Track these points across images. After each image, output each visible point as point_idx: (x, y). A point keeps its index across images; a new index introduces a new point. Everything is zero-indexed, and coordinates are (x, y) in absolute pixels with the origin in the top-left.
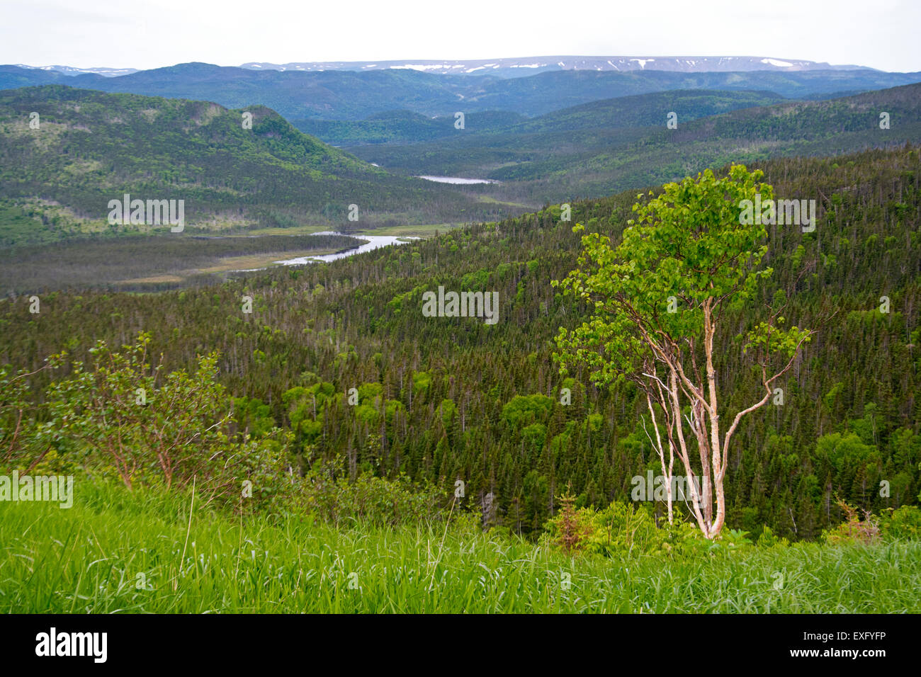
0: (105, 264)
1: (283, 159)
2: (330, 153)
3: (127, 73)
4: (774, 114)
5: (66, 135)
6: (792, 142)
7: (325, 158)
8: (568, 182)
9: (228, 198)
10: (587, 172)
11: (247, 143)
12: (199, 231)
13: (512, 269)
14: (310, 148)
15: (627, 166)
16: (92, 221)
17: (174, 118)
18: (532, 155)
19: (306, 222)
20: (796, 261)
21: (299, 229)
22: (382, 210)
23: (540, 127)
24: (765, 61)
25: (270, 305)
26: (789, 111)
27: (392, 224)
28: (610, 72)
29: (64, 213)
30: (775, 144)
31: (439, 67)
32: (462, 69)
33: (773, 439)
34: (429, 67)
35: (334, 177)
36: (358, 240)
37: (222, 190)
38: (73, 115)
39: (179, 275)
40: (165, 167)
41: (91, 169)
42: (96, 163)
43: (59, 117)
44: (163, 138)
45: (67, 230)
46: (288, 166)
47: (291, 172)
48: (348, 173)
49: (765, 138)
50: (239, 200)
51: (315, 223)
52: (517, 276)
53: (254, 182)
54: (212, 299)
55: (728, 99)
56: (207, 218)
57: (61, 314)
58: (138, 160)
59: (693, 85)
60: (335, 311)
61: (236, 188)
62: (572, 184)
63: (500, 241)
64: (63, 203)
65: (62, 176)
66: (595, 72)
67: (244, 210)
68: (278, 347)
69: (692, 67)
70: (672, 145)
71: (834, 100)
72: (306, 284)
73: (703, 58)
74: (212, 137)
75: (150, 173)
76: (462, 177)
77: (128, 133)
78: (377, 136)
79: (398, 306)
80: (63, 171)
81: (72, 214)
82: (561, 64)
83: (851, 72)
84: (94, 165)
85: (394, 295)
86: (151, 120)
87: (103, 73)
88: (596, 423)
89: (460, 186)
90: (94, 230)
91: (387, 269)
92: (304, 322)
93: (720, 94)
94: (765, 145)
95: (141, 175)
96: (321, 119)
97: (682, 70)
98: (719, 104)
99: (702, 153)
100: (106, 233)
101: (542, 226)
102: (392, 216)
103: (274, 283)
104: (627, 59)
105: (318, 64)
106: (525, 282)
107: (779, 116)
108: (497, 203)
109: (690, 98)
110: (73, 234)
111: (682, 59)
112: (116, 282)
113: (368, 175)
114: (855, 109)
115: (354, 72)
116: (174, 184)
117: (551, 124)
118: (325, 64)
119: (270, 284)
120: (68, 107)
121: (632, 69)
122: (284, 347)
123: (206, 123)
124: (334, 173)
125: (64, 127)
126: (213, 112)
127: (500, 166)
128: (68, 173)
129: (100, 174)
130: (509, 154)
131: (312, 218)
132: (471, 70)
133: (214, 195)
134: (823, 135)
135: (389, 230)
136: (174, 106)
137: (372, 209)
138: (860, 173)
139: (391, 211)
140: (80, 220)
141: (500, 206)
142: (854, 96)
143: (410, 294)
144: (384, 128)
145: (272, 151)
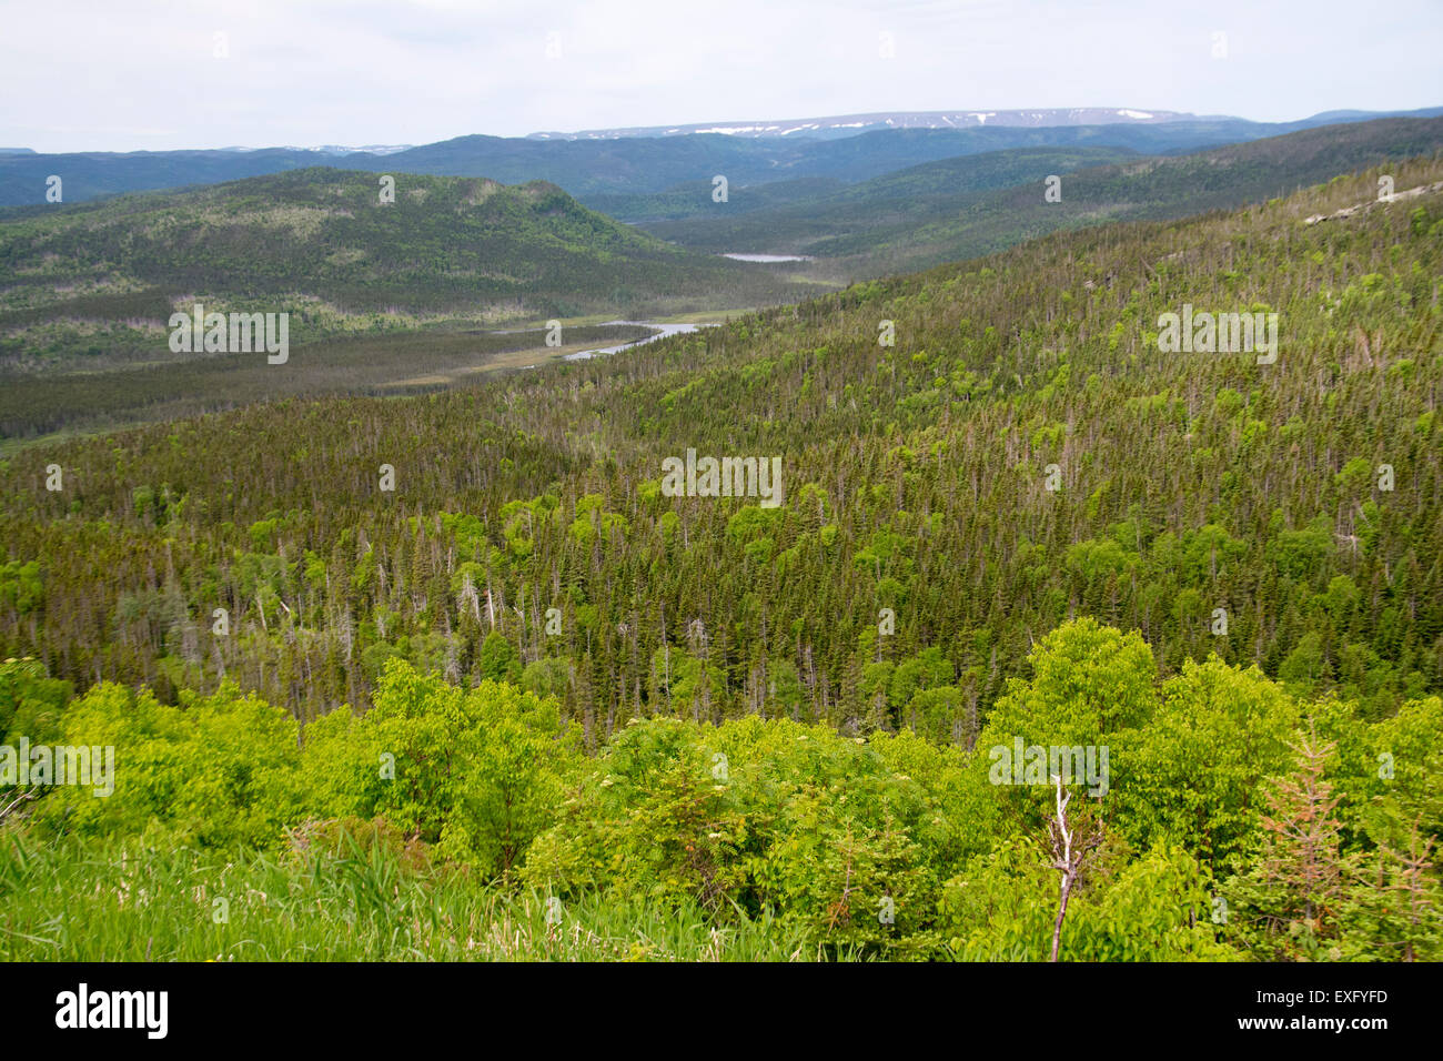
0: (368, 365)
1: (568, 240)
2: (620, 231)
3: (402, 149)
4: (1125, 172)
5: (327, 221)
6: (1145, 204)
7: (615, 237)
8: (892, 256)
9: (505, 287)
10: (914, 245)
11: (525, 222)
12: (473, 324)
13: (797, 358)
14: (598, 227)
15: (958, 235)
16: (356, 318)
17: (445, 198)
18: (852, 226)
19: (592, 311)
20: (1112, 342)
21: (585, 319)
22: (679, 295)
23: (862, 194)
24: (1121, 113)
25: (531, 406)
26: (1142, 169)
27: (689, 310)
28: (945, 129)
29: (326, 309)
30: (1126, 207)
31: (750, 129)
32: (776, 131)
33: (1023, 548)
34: (738, 130)
35: (625, 259)
36: (649, 330)
37: (498, 277)
38: (335, 200)
39: (449, 376)
40: (436, 254)
41: (354, 259)
42: (359, 252)
43: (320, 202)
44: (432, 222)
45: (328, 328)
46: (573, 248)
47: (576, 255)
48: (641, 254)
49: (1115, 201)
50: (518, 288)
51: (603, 312)
52: (803, 365)
53: (533, 267)
54: (465, 401)
55: (1076, 157)
56: (482, 310)
57: (294, 422)
58: (405, 247)
59: (1039, 141)
60: (602, 411)
61: (514, 275)
62: (896, 258)
63: (796, 326)
64: (325, 299)
65: (324, 268)
66: (927, 130)
67: (524, 299)
68: (530, 454)
69: (1038, 121)
70: (1009, 211)
71: (1192, 156)
72: (576, 381)
73: (1051, 111)
74: (487, 218)
75: (418, 261)
76: (772, 254)
77: (395, 217)
78: (676, 209)
79: (670, 403)
80: (324, 262)
81: (334, 310)
82: (889, 121)
83: (1218, 123)
84: (358, 255)
85: (666, 391)
86: (420, 202)
87: (378, 152)
88: (829, 536)
89: (768, 265)
90: (357, 326)
91: (668, 361)
92: (566, 425)
93: (1068, 152)
94: (1116, 208)
95: (410, 264)
96: (615, 193)
97: (1027, 124)
98: (1066, 163)
99: (1045, 219)
100: (371, 330)
101: (844, 307)
102: (690, 301)
103: (542, 381)
104: (964, 114)
105: (614, 131)
106: (811, 373)
107: (1131, 174)
108: (810, 282)
109: (1032, 157)
110: (335, 332)
111: (1028, 113)
112: (379, 385)
113: (663, 256)
114: (1216, 164)
115: (652, 139)
116: (445, 272)
117: (875, 191)
118: (622, 130)
119: (537, 382)
120: (330, 191)
121: (969, 125)
122: (537, 453)
123: (481, 202)
124: (626, 254)
125: (325, 213)
126: (489, 189)
127: (816, 240)
128: (329, 264)
129: (364, 264)
130: (826, 227)
131: (599, 306)
132: (786, 132)
133: (491, 284)
134: (1181, 196)
135: (686, 317)
136: (445, 184)
137: (668, 294)
138: (1188, 238)
139: (689, 295)
140: (344, 317)
141: (814, 285)
142: (1215, 149)
143: (683, 389)
144: (685, 201)
145: (555, 231)
